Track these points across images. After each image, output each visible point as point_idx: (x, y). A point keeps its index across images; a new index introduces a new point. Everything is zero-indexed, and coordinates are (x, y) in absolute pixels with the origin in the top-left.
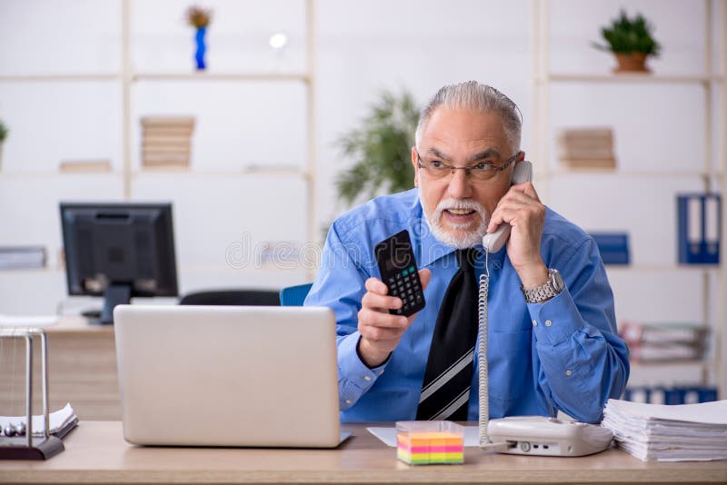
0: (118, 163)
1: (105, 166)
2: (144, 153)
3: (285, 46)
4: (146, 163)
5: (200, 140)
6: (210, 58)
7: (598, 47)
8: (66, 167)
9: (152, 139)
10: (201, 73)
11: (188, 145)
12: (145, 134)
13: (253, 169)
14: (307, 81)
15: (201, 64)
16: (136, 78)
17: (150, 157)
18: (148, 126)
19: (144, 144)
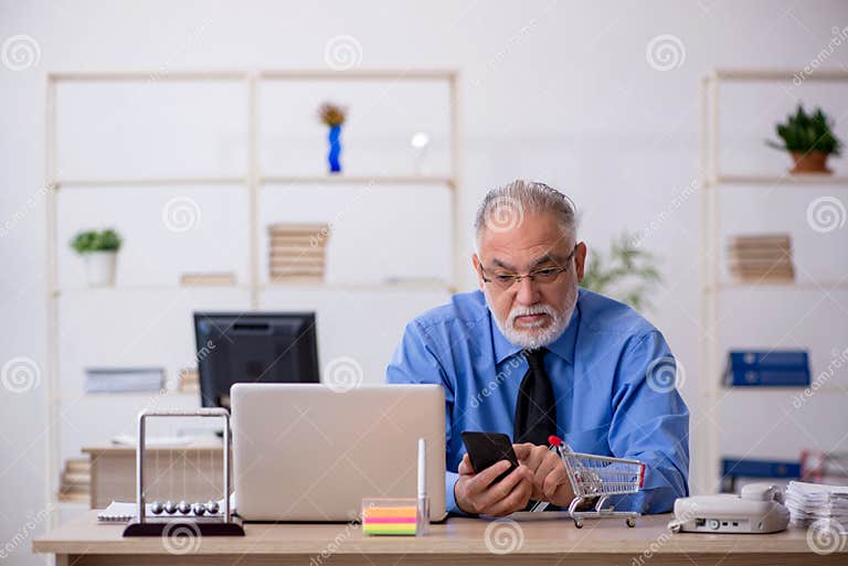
0: (243, 276)
1: (227, 278)
2: (272, 264)
3: (426, 147)
4: (273, 275)
5: (333, 250)
6: (345, 159)
7: (772, 145)
8: (186, 279)
9: (279, 249)
10: (336, 177)
11: (321, 255)
12: (273, 244)
13: (393, 281)
14: (451, 184)
15: (335, 166)
16: (264, 181)
17: (277, 269)
18: (276, 234)
19: (272, 254)
